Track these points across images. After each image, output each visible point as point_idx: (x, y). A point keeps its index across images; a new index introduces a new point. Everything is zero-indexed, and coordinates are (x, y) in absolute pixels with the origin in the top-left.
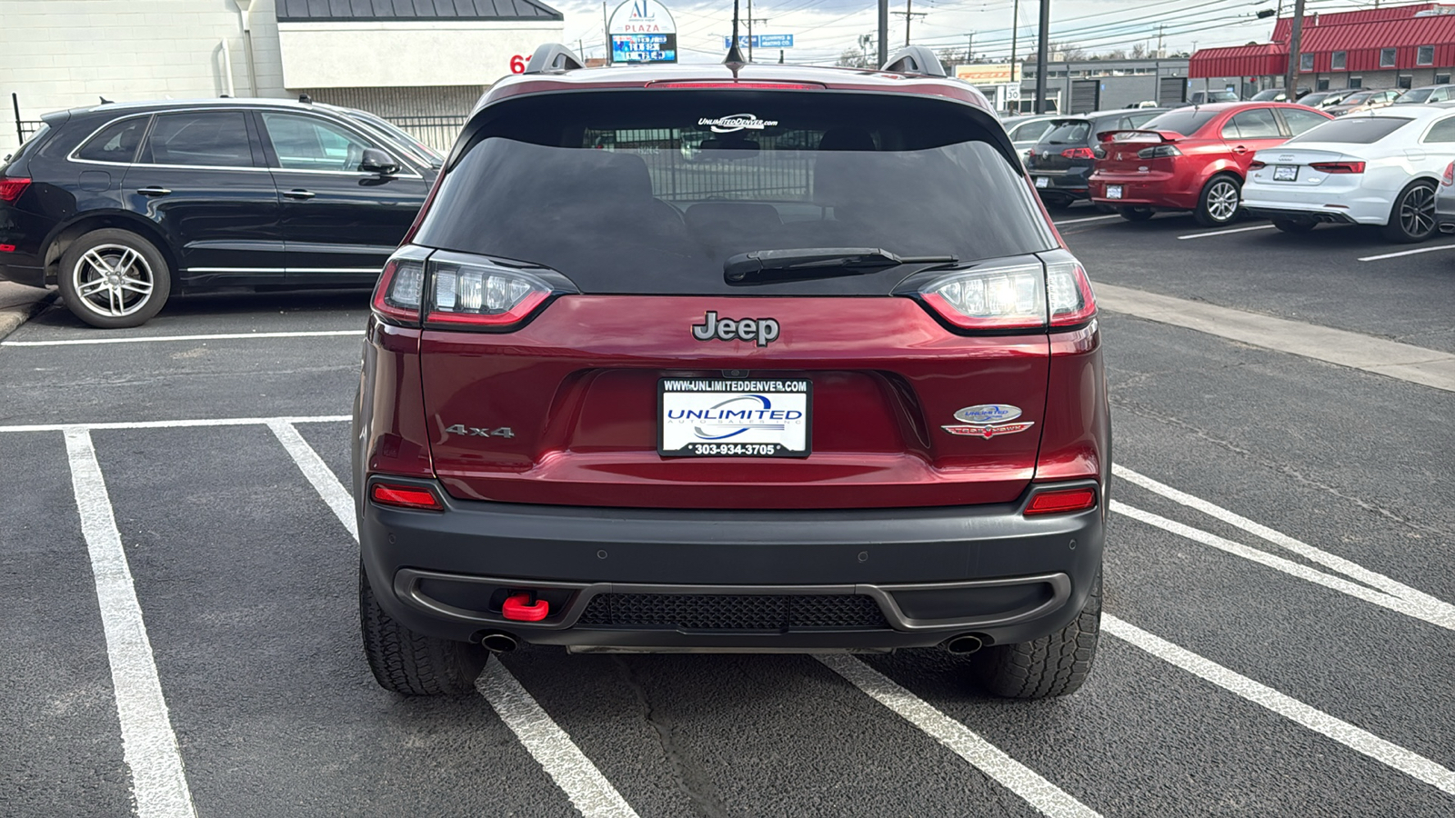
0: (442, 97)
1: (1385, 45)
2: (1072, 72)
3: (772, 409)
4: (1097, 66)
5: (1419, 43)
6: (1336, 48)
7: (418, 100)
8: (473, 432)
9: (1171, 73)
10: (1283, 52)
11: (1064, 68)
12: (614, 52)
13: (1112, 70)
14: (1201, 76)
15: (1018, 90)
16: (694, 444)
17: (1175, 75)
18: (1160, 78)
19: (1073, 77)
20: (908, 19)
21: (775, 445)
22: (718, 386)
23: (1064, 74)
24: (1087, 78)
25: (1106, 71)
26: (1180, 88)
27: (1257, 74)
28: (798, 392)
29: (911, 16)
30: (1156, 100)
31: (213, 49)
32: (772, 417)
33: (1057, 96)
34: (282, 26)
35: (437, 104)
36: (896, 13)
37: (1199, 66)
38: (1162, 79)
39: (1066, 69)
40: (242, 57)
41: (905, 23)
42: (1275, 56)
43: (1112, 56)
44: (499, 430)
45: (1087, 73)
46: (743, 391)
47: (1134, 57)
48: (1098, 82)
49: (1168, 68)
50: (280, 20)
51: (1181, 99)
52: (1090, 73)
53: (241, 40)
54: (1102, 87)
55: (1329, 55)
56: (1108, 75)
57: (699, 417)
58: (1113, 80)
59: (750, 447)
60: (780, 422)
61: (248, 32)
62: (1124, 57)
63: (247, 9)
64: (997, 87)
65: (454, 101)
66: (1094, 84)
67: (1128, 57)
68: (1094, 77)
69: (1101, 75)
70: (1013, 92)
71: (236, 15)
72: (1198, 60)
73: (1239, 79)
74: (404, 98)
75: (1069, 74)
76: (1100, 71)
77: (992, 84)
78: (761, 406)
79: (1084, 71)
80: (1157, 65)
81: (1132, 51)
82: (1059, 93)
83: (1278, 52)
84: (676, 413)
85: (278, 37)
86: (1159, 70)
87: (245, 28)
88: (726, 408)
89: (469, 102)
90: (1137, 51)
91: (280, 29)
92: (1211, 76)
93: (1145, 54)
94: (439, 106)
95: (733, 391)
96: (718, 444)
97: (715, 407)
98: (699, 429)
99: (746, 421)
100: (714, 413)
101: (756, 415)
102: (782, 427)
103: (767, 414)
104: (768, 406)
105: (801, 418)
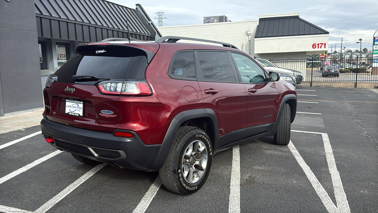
0: (295, 55)
3: (79, 107)
7: (289, 56)
12: (375, 42)
16: (69, 112)
21: (79, 114)
22: (72, 101)
31: (242, 45)
34: (256, 39)
35: (293, 57)
40: (248, 46)
50: (255, 37)
53: (248, 43)
57: (70, 107)
60: (80, 110)
61: (250, 41)
63: (250, 35)
65: (298, 56)
71: (248, 37)
74: (285, 55)
78: (77, 106)
84: (67, 106)
85: (254, 42)
87: (249, 40)
88: (73, 106)
89: (302, 56)
91: (255, 40)
94: (294, 57)
95: (74, 102)
96: (72, 113)
97: (72, 105)
98: (70, 109)
99: (76, 109)
100: (72, 107)
101: (77, 108)
102: (80, 111)
103: (78, 108)
104: (78, 106)
105: (82, 109)
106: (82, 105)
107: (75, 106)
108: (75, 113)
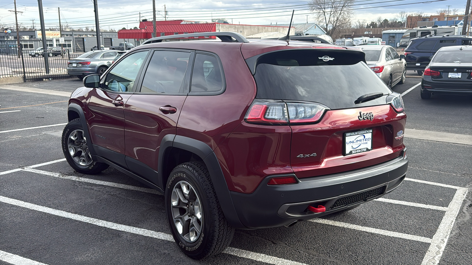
1: (175, 31)
2: (75, 35)
3: (366, 138)
4: (82, 33)
5: (184, 31)
6: (161, 32)
8: (305, 156)
9: (106, 36)
10: (146, 32)
11: (71, 33)
13: (87, 35)
14: (133, 38)
15: (64, 40)
16: (352, 151)
17: (108, 37)
18: (103, 38)
19: (75, 37)
20: (16, 14)
21: (366, 148)
22: (356, 133)
23: (71, 35)
24: (79, 37)
25: (86, 35)
26: (110, 41)
27: (139, 38)
28: (369, 133)
29: (17, 13)
30: (103, 45)
32: (365, 141)
33: (71, 43)
36: (11, 11)
37: (124, 35)
38: (104, 38)
39: (72, 34)
41: (15, 15)
42: (144, 33)
43: (79, 30)
44: (313, 154)
45: (79, 35)
46: (361, 134)
47: (86, 31)
48: (83, 38)
49: (105, 35)
51: (110, 45)
52: (80, 36)
54: (85, 40)
55: (160, 33)
56: (86, 36)
57: (352, 143)
58: (89, 38)
59: (362, 150)
62: (83, 30)
64: (53, 39)
66: (82, 39)
67: (84, 31)
68: (82, 37)
69: (84, 36)
70: (62, 41)
72: (120, 33)
73: (127, 39)
75: (73, 35)
76: (83, 35)
77: (51, 38)
79: (78, 35)
80: (102, 34)
81: (85, 28)
82: (71, 41)
83: (145, 32)
84: (348, 143)
86: (103, 35)
88: (357, 139)
90: (87, 29)
92: (125, 38)
93: (90, 30)
95: (359, 134)
96: (356, 150)
97: (355, 140)
98: (352, 146)
99: (361, 142)
100: (355, 141)
101: (362, 140)
102: (366, 143)
103: (364, 140)
104: (364, 138)
105: (371, 140)
106: (371, 133)
107: (359, 139)
108: (361, 149)
